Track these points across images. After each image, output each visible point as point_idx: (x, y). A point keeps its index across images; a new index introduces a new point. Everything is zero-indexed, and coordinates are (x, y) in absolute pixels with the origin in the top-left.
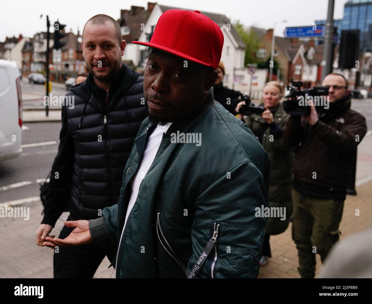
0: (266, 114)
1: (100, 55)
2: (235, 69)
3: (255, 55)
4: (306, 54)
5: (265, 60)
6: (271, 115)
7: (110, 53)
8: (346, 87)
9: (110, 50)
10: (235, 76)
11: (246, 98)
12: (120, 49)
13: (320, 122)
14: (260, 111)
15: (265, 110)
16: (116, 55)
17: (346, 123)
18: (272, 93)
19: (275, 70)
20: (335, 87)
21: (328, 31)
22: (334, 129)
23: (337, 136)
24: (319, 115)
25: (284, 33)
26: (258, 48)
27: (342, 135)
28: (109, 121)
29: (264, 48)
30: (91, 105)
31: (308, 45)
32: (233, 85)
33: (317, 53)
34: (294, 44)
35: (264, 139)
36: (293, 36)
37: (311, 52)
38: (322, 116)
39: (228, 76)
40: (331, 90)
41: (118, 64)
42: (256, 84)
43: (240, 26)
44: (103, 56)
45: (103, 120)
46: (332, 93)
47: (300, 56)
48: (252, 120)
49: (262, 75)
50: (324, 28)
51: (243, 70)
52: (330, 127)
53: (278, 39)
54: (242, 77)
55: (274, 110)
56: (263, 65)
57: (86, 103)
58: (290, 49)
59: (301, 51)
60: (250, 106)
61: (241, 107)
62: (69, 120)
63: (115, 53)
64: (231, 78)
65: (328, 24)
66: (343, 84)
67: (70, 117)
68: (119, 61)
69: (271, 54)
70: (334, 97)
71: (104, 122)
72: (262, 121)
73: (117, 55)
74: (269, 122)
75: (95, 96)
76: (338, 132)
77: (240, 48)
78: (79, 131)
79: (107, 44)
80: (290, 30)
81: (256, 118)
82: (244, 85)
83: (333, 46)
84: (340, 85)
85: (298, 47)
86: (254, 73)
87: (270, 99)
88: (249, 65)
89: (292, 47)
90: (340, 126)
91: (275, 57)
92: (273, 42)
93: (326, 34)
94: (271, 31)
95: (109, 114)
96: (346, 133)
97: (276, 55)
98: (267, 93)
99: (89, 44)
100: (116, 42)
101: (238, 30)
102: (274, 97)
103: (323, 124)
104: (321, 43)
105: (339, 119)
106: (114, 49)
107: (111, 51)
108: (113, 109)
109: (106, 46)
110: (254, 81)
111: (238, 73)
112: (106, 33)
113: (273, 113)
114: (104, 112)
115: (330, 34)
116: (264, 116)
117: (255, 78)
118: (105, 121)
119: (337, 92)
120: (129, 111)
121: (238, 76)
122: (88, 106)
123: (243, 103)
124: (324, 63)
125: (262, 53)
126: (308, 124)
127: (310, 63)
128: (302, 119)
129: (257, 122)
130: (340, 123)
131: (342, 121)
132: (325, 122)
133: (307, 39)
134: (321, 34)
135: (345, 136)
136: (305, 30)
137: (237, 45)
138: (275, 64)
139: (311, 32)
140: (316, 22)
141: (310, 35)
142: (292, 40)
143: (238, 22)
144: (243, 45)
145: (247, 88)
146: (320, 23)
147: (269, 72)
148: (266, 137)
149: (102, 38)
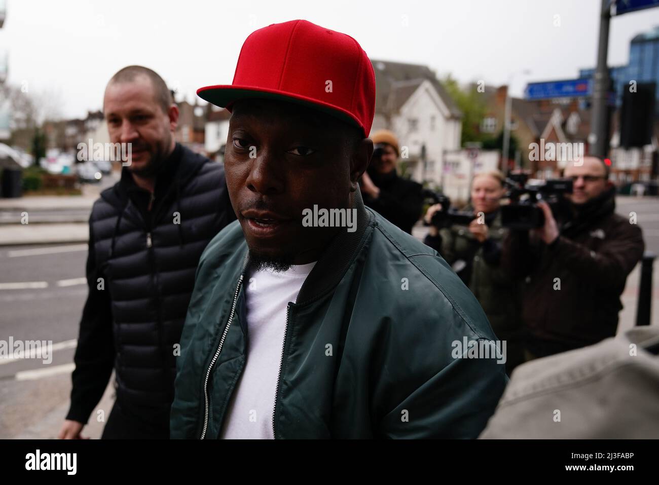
0: (477, 225)
1: (129, 133)
2: (445, 152)
3: (477, 127)
4: (564, 125)
5: (495, 136)
6: (485, 228)
7: (146, 130)
8: (606, 177)
9: (146, 123)
10: (446, 164)
13: (562, 238)
14: (466, 221)
15: (475, 217)
16: (158, 132)
17: (608, 237)
18: (487, 190)
19: (512, 154)
20: (587, 178)
21: (598, 87)
22: (586, 249)
23: (592, 261)
24: (560, 226)
25: (525, 91)
26: (482, 116)
27: (601, 260)
28: (156, 242)
29: (492, 115)
30: (127, 217)
31: (567, 111)
32: (443, 178)
33: (584, 123)
34: (544, 109)
35: (475, 265)
36: (541, 96)
37: (573, 120)
38: (567, 225)
39: (433, 163)
40: (579, 183)
43: (452, 83)
44: (135, 135)
45: (146, 241)
46: (582, 188)
47: (554, 130)
48: (454, 235)
49: (489, 162)
50: (591, 82)
51: (457, 152)
52: (579, 246)
53: (516, 102)
54: (456, 164)
55: (490, 217)
56: (492, 145)
57: (120, 214)
58: (537, 116)
59: (556, 119)
60: (450, 212)
61: (435, 214)
62: (96, 245)
63: (155, 128)
64: (438, 167)
65: (598, 76)
66: (601, 172)
67: (97, 240)
68: (166, 141)
69: (503, 127)
70: (586, 194)
71: (146, 246)
72: (470, 236)
73: (161, 130)
74: (481, 239)
75: (134, 203)
76: (593, 254)
77: (453, 118)
78: (111, 262)
79: (141, 114)
80: (532, 88)
81: (461, 230)
82: (460, 177)
83: (608, 110)
84: (595, 173)
85: (550, 114)
86: (476, 156)
87: (483, 199)
88: (469, 144)
89: (542, 113)
90: (597, 244)
91: (511, 132)
92: (508, 109)
93: (595, 90)
94: (503, 89)
95: (155, 231)
96: (608, 254)
97: (515, 127)
98: (478, 190)
99: (111, 118)
100: (156, 109)
101: (449, 90)
103: (568, 241)
104: (589, 105)
105: (594, 230)
106: (153, 122)
107: (148, 126)
108: (161, 222)
109: (139, 117)
111: (451, 158)
112: (135, 97)
113: (488, 222)
114: (148, 228)
115: (603, 91)
116: (473, 229)
117: (479, 165)
118: (149, 242)
119: (591, 187)
120: (188, 223)
121: (449, 164)
122: (123, 220)
123: (438, 207)
124: (592, 139)
125: (490, 125)
126: (542, 243)
127: (571, 138)
128: (532, 233)
129: (464, 237)
130: (597, 239)
131: (600, 234)
132: (571, 238)
133: (565, 101)
134: (585, 91)
135: (606, 261)
136: (559, 85)
137: (447, 112)
138: (513, 141)
139: (570, 88)
140: (582, 71)
141: (567, 94)
142: (539, 103)
143: (449, 76)
144: (457, 112)
145: (466, 182)
146: (587, 73)
147: (501, 157)
148: (478, 262)
149: (129, 106)
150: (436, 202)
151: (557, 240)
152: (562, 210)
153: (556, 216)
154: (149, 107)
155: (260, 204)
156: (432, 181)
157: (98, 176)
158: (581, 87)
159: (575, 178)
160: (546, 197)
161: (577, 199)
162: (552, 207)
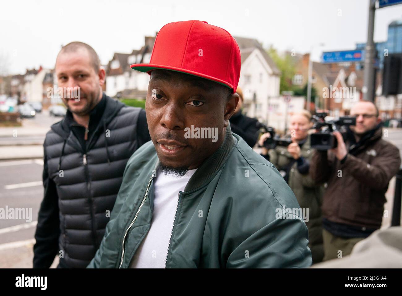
0: (293, 147)
2: (269, 98)
3: (290, 81)
4: (346, 80)
5: (302, 87)
6: (298, 149)
7: (85, 84)
8: (377, 116)
9: (85, 80)
10: (269, 105)
11: (270, 130)
12: (97, 78)
13: (349, 156)
14: (286, 144)
15: (291, 142)
16: (92, 86)
17: (378, 155)
18: (300, 124)
19: (313, 99)
20: (365, 116)
21: (368, 55)
22: (364, 163)
23: (368, 171)
24: (348, 147)
25: (321, 58)
26: (293, 74)
27: (373, 170)
28: (90, 161)
29: (300, 73)
30: (70, 143)
31: (348, 71)
32: (268, 115)
33: (359, 79)
34: (334, 69)
35: (291, 174)
36: (331, 60)
37: (352, 77)
38: (353, 147)
39: (261, 105)
40: (360, 119)
41: (96, 95)
42: (292, 114)
43: (273, 51)
45: (83, 160)
46: (362, 122)
47: (340, 82)
48: (278, 154)
49: (299, 103)
50: (363, 52)
51: (278, 98)
52: (360, 161)
53: (315, 65)
54: (276, 106)
55: (301, 142)
56: (300, 93)
57: (65, 141)
58: (329, 74)
59: (341, 76)
60: (276, 138)
61: (266, 140)
62: (49, 162)
63: (90, 83)
64: (265, 107)
65: (368, 48)
66: (374, 112)
67: (49, 159)
68: (96, 92)
69: (307, 81)
70: (364, 126)
71: (83, 163)
72: (289, 155)
73: (94, 85)
74: (296, 157)
75: (74, 134)
76: (368, 166)
77: (274, 74)
79: (81, 74)
80: (326, 55)
81: (282, 151)
82: (279, 114)
83: (375, 71)
84: (370, 113)
85: (337, 73)
86: (290, 100)
87: (298, 130)
88: (285, 92)
89: (332, 72)
90: (371, 160)
91: (312, 84)
92: (310, 68)
93: (366, 58)
94: (307, 56)
95: (88, 153)
96: (378, 166)
97: (314, 81)
98: (294, 124)
99: (61, 76)
100: (91, 71)
101: (271, 55)
102: (301, 128)
103: (353, 158)
104: (362, 67)
105: (369, 150)
106: (89, 79)
107: (86, 82)
108: (93, 147)
109: (80, 76)
110: (290, 110)
111: (273, 101)
112: (78, 62)
113: (301, 146)
114: (84, 151)
115: (371, 58)
116: (290, 150)
117: (291, 107)
118: (85, 161)
119: (367, 121)
120: (111, 148)
121: (272, 105)
122: (67, 146)
123: (267, 135)
124: (365, 90)
125: (299, 80)
126: (336, 159)
128: (330, 152)
129: (284, 155)
130: (371, 156)
131: (373, 153)
132: (355, 155)
133: (347, 64)
134: (360, 58)
135: (377, 171)
136: (343, 54)
137: (270, 71)
138: (313, 91)
139: (349, 56)
140: (357, 45)
141: (348, 59)
142: (330, 66)
143: (272, 46)
144: (277, 71)
145: (283, 118)
146: (360, 46)
147: (306, 100)
148: (294, 173)
149: (74, 68)
150: (267, 131)
151: (346, 158)
152: (349, 137)
153: (345, 141)
154: (86, 69)
155: (169, 136)
156: (260, 117)
157: (33, 113)
158: (357, 55)
159: (357, 115)
160: (339, 129)
161: (358, 129)
162: (343, 135)
